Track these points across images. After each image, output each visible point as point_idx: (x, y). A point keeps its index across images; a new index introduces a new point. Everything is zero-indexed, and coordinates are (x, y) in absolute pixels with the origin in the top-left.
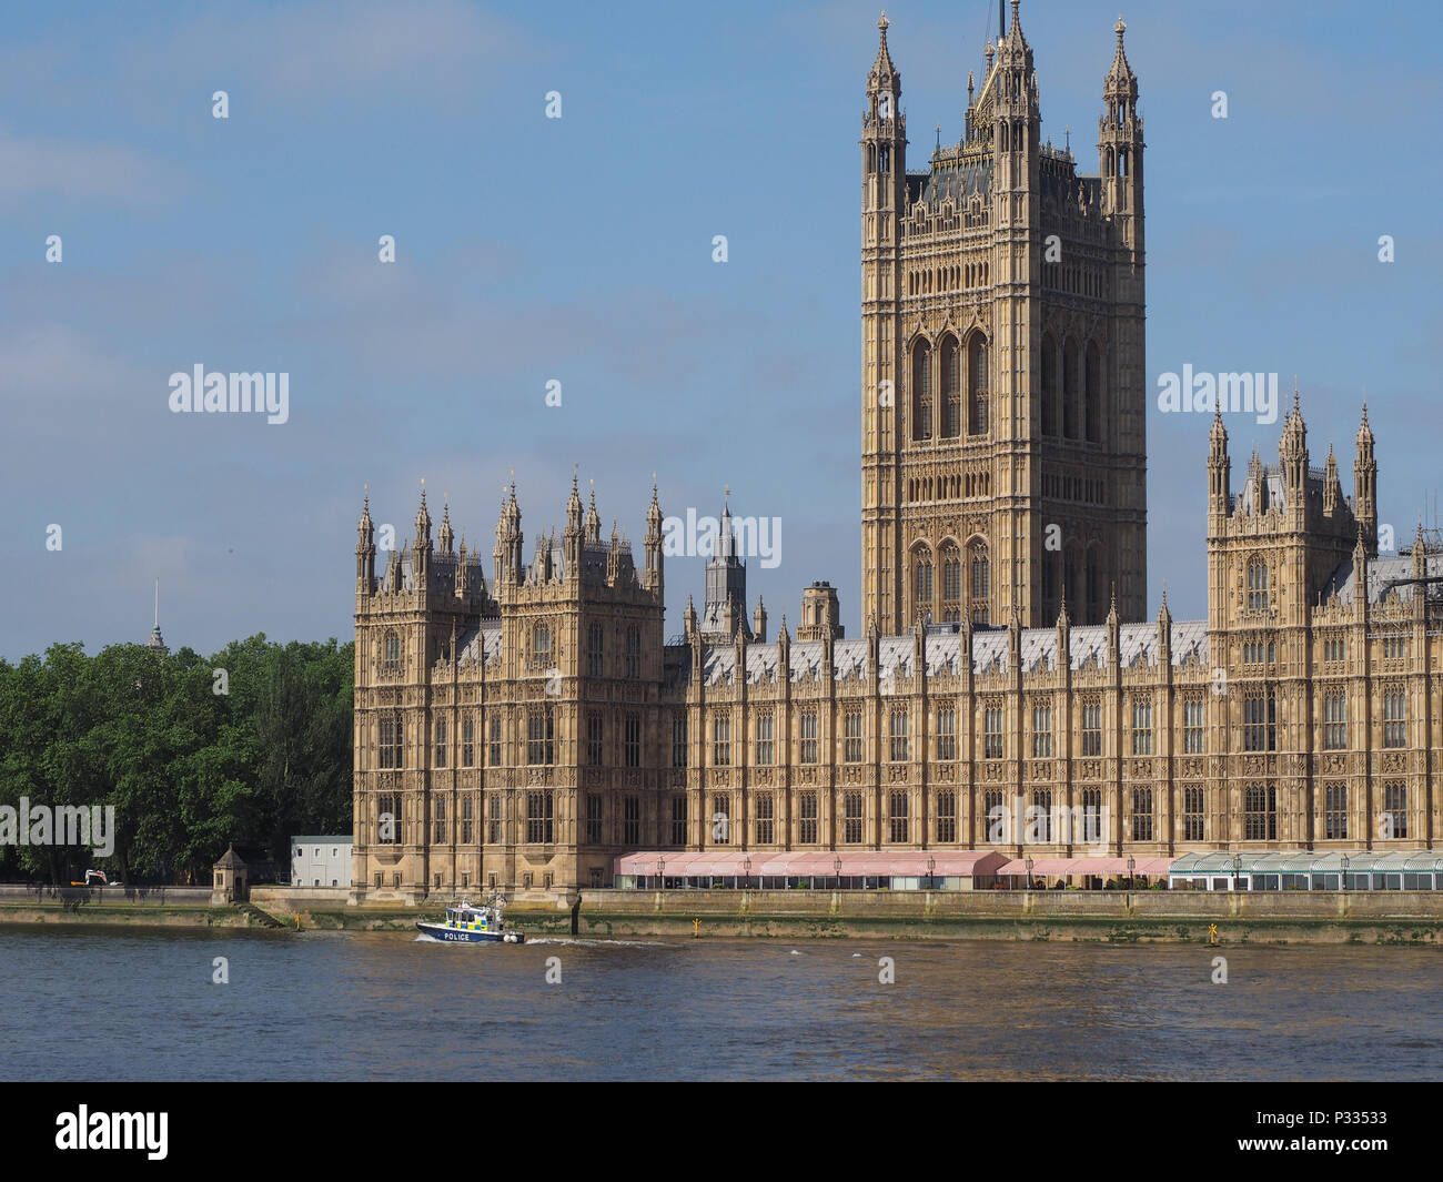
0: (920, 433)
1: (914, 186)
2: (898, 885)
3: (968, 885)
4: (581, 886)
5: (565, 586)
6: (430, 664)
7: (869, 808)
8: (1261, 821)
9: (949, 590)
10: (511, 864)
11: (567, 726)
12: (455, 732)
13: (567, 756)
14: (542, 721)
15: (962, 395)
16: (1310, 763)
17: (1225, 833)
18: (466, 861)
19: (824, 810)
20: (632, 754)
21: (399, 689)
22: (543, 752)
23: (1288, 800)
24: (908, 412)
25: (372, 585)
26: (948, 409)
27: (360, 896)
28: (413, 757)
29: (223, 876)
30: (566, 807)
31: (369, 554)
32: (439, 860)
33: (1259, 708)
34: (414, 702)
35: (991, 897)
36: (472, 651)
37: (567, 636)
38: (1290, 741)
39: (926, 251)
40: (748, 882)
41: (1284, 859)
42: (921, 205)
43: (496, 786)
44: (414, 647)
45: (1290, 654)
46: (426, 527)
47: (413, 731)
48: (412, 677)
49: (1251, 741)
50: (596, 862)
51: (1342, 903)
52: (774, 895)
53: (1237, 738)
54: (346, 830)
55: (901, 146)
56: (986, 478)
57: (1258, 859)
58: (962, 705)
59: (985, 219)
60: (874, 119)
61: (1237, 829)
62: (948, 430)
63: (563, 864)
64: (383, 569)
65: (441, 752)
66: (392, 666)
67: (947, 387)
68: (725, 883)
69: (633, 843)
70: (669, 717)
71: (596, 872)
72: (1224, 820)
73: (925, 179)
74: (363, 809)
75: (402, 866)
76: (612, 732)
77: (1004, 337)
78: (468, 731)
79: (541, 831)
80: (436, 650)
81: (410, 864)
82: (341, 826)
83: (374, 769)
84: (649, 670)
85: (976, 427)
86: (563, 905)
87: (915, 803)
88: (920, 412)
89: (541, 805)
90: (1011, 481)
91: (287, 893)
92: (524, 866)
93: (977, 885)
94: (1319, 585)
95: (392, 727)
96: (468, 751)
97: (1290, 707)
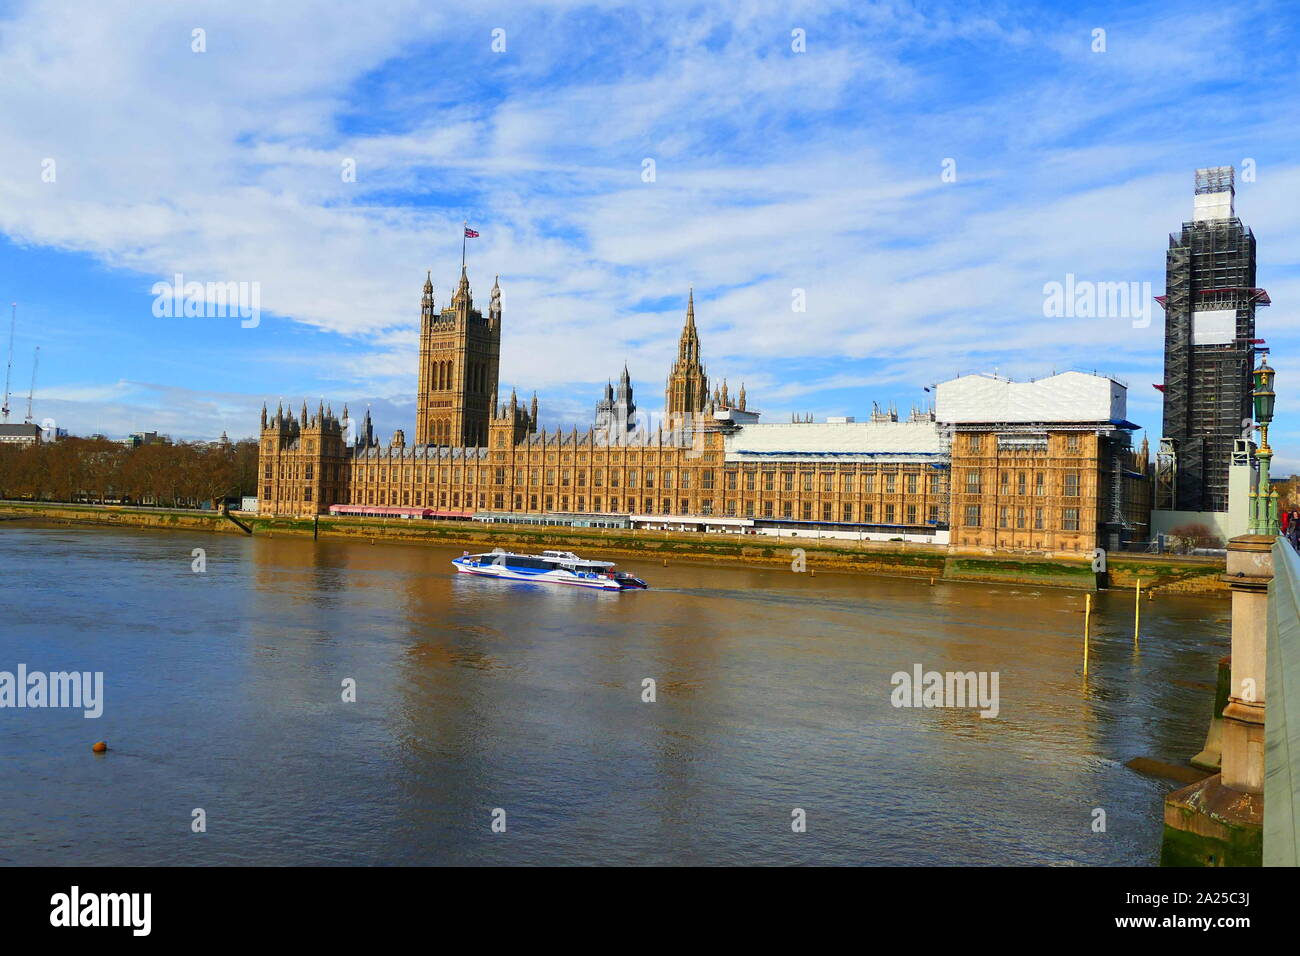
0: (434, 388)
1: (435, 318)
2: (403, 516)
3: (421, 517)
4: (319, 514)
5: (318, 430)
6: (280, 450)
7: (399, 495)
8: (499, 505)
9: (440, 433)
10: (300, 507)
11: (317, 469)
12: (286, 469)
13: (316, 477)
14: (310, 468)
15: (446, 379)
16: (513, 489)
17: (490, 506)
18: (288, 505)
19: (387, 495)
20: (336, 478)
21: (271, 457)
22: (309, 476)
23: (507, 498)
24: (431, 382)
25: (266, 427)
26: (441, 382)
27: (259, 514)
28: (275, 475)
29: (221, 507)
30: (315, 492)
31: (264, 418)
32: (281, 505)
33: (500, 472)
34: (275, 461)
35: (426, 521)
36: (292, 446)
37: (317, 444)
38: (508, 482)
39: (437, 338)
40: (364, 514)
41: (504, 514)
42: (437, 324)
43: (297, 485)
44: (276, 445)
45: (509, 457)
46: (281, 411)
47: (275, 468)
48: (275, 453)
49: (498, 482)
50: (324, 507)
51: (515, 527)
52: (370, 518)
53: (494, 480)
54: (255, 495)
55: (432, 307)
56: (451, 402)
57: (497, 513)
58: (424, 467)
59: (454, 329)
60: (425, 299)
61: (493, 505)
62: (441, 388)
63: (313, 507)
64: (268, 422)
65: (283, 475)
66: (270, 450)
67: (442, 376)
68: (357, 514)
69: (335, 502)
70: (347, 467)
71: (324, 510)
72: (490, 503)
73: (439, 316)
74: (261, 490)
75: (271, 506)
76: (330, 471)
77: (457, 363)
78: (290, 469)
79: (308, 498)
80: (282, 446)
81: (273, 505)
82: (253, 494)
83: (264, 479)
84: (342, 455)
85: (448, 388)
86: (313, 519)
87: (411, 494)
88: (434, 382)
89: (309, 491)
90: (458, 403)
91: (240, 512)
92: (304, 507)
93: (424, 518)
94: (517, 440)
95: (269, 467)
96: (290, 475)
97: (508, 473)
